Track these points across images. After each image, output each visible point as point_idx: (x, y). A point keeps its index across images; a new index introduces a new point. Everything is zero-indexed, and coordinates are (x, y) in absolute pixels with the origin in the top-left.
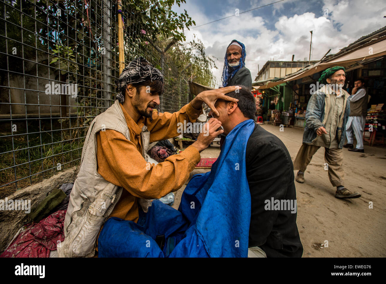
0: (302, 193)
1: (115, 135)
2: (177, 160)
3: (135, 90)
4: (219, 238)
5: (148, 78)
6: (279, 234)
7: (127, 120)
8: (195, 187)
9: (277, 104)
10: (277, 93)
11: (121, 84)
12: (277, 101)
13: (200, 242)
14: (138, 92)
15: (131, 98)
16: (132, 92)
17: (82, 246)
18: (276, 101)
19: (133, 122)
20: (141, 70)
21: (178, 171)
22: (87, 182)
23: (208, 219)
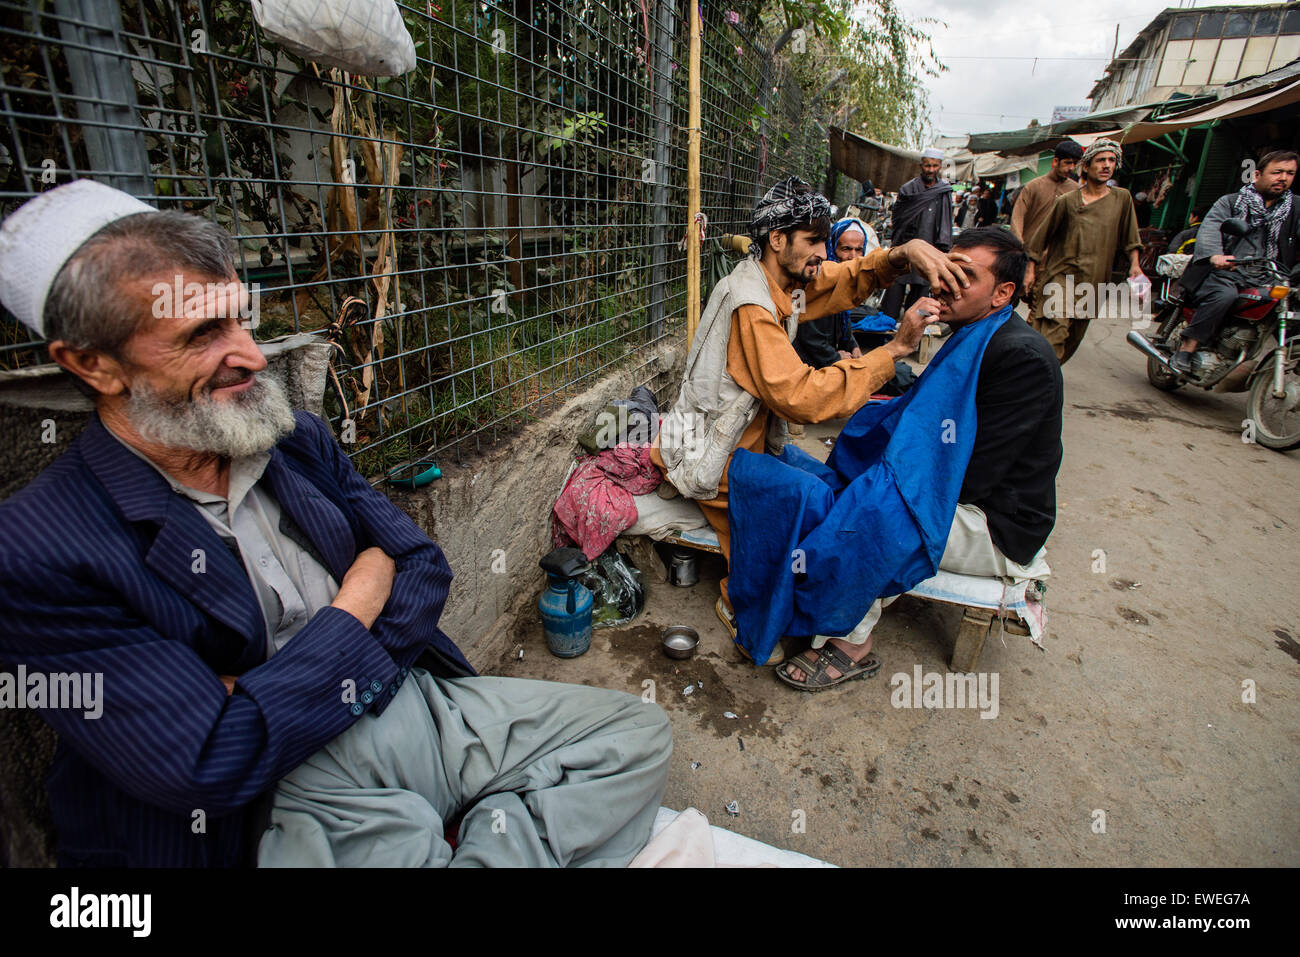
0: (1138, 490)
1: (762, 315)
2: (852, 368)
3: (784, 239)
4: (917, 476)
5: (806, 216)
6: (1013, 492)
7: (772, 289)
8: (868, 424)
9: (1161, 203)
10: (1170, 158)
11: (759, 230)
12: (1162, 191)
13: (890, 476)
14: (790, 242)
15: (777, 252)
16: (778, 243)
17: (708, 475)
18: (1157, 194)
19: (780, 292)
20: (794, 205)
21: (851, 385)
22: (709, 387)
23: (904, 449)
